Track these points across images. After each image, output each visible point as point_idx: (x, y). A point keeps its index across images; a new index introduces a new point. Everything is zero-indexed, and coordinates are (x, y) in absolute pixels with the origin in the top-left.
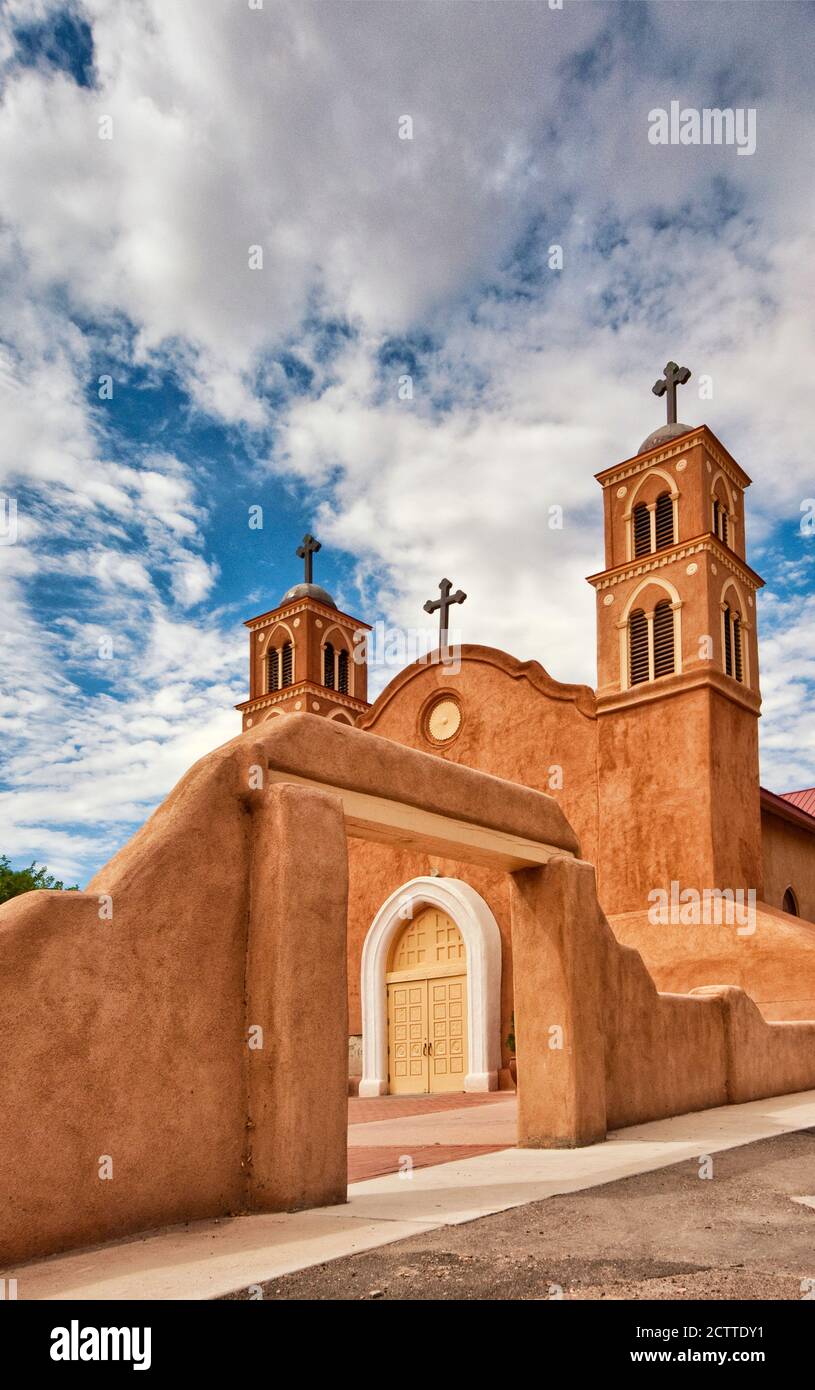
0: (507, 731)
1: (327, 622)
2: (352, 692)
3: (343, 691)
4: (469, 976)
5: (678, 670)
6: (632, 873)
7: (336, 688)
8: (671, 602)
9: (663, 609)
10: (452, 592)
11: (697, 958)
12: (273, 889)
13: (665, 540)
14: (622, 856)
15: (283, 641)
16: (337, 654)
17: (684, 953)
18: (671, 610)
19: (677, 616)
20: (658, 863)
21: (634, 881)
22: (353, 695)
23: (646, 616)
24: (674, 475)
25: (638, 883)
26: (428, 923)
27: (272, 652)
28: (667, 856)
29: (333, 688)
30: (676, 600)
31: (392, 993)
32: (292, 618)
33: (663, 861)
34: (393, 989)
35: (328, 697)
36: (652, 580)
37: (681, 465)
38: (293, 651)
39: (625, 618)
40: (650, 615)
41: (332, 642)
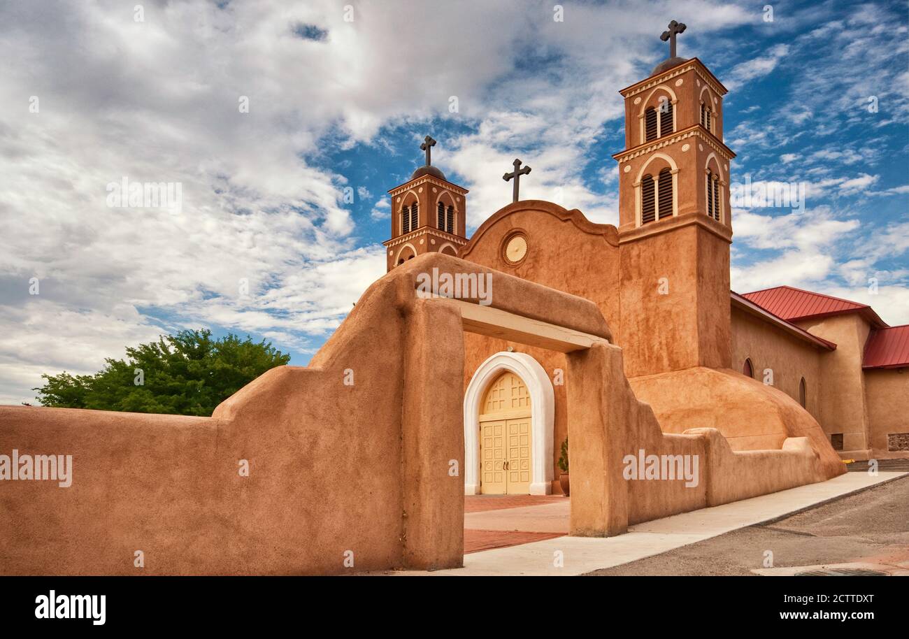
0: (558, 255)
1: (439, 189)
2: (455, 232)
3: (450, 231)
4: (533, 418)
5: (675, 214)
6: (643, 350)
7: (446, 230)
8: (670, 169)
9: (665, 175)
10: (522, 167)
11: (687, 408)
12: (419, 366)
13: (667, 130)
14: (636, 338)
15: (412, 201)
16: (446, 208)
17: (677, 404)
18: (671, 174)
19: (675, 179)
20: (660, 343)
21: (644, 355)
22: (456, 234)
23: (653, 178)
24: (674, 88)
25: (646, 356)
26: (506, 383)
27: (405, 208)
28: (667, 338)
29: (443, 230)
30: (674, 168)
31: (482, 429)
32: (418, 187)
33: (664, 342)
34: (483, 425)
35: (441, 236)
36: (657, 155)
37: (679, 82)
38: (419, 208)
39: (639, 180)
40: (656, 179)
41: (442, 201)
